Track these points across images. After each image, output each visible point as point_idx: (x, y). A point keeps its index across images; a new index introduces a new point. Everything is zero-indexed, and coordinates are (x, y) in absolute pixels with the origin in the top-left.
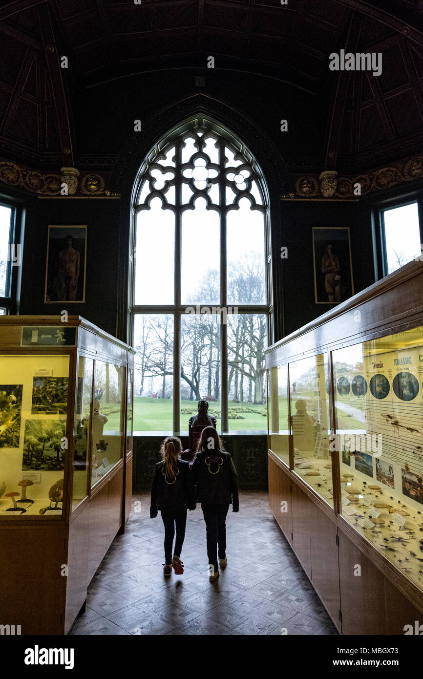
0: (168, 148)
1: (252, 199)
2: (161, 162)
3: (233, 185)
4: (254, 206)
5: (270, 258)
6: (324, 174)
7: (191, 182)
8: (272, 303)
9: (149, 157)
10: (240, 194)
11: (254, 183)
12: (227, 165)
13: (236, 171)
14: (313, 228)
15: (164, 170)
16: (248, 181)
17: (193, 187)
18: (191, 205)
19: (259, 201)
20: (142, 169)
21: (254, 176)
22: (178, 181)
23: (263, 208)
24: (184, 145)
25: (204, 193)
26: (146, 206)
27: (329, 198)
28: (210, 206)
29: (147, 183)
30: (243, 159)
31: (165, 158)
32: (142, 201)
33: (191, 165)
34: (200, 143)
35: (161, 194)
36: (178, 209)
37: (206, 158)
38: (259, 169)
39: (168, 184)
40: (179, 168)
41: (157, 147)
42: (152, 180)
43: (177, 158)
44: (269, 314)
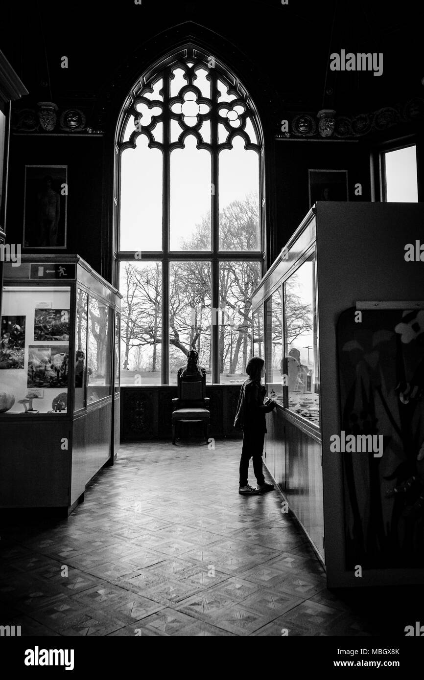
0: (155, 80)
1: (246, 137)
2: (147, 95)
3: (226, 121)
4: (249, 146)
5: (264, 201)
6: (322, 112)
7: (180, 118)
8: (265, 251)
9: (134, 89)
10: (233, 132)
11: (248, 120)
12: (220, 100)
13: (230, 106)
14: (310, 170)
15: (151, 104)
16: (242, 118)
17: (182, 124)
18: (180, 144)
19: (254, 140)
20: (127, 103)
21: (248, 113)
22: (167, 117)
23: (257, 148)
24: (173, 76)
25: (195, 131)
26: (132, 144)
27: (327, 138)
28: (201, 145)
29: (132, 118)
30: (237, 94)
31: (152, 91)
32: (126, 138)
33: (180, 99)
34: (190, 75)
35: (147, 130)
36: (167, 147)
37: (197, 91)
38: (253, 106)
39: (155, 120)
40: (167, 102)
41: (143, 79)
42: (138, 116)
43: (165, 91)
44: (262, 261)
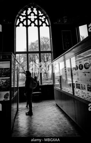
0: (24, 11)
1: (46, 23)
2: (22, 14)
4: (47, 25)
5: (51, 38)
6: (64, 17)
7: (30, 19)
8: (52, 50)
9: (19, 13)
10: (43, 22)
11: (46, 19)
12: (39, 15)
13: (42, 16)
14: (62, 31)
15: (23, 16)
17: (31, 21)
18: (30, 25)
19: (48, 24)
20: (17, 16)
21: (46, 18)
22: (27, 19)
23: (49, 26)
24: (28, 10)
25: (34, 22)
26: (18, 26)
27: (65, 23)
28: (35, 25)
29: (18, 19)
30: (43, 13)
31: (23, 13)
32: (17, 24)
33: (30, 15)
34: (32, 10)
35: (22, 22)
36: (27, 26)
37: (34, 13)
38: (47, 16)
39: (24, 20)
40: (27, 16)
41: (21, 10)
42: (20, 19)
43: (26, 13)
44: (51, 53)
